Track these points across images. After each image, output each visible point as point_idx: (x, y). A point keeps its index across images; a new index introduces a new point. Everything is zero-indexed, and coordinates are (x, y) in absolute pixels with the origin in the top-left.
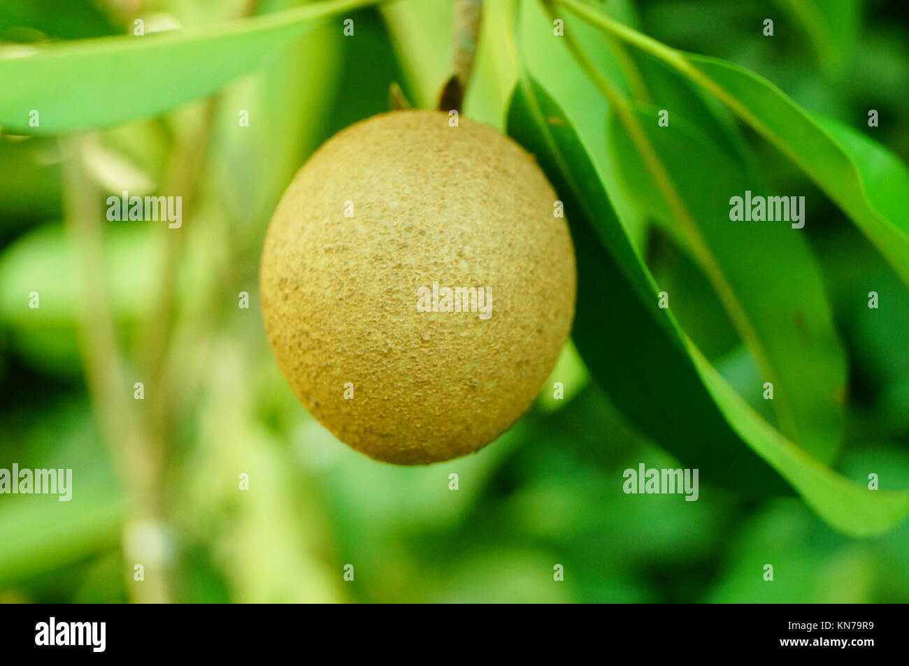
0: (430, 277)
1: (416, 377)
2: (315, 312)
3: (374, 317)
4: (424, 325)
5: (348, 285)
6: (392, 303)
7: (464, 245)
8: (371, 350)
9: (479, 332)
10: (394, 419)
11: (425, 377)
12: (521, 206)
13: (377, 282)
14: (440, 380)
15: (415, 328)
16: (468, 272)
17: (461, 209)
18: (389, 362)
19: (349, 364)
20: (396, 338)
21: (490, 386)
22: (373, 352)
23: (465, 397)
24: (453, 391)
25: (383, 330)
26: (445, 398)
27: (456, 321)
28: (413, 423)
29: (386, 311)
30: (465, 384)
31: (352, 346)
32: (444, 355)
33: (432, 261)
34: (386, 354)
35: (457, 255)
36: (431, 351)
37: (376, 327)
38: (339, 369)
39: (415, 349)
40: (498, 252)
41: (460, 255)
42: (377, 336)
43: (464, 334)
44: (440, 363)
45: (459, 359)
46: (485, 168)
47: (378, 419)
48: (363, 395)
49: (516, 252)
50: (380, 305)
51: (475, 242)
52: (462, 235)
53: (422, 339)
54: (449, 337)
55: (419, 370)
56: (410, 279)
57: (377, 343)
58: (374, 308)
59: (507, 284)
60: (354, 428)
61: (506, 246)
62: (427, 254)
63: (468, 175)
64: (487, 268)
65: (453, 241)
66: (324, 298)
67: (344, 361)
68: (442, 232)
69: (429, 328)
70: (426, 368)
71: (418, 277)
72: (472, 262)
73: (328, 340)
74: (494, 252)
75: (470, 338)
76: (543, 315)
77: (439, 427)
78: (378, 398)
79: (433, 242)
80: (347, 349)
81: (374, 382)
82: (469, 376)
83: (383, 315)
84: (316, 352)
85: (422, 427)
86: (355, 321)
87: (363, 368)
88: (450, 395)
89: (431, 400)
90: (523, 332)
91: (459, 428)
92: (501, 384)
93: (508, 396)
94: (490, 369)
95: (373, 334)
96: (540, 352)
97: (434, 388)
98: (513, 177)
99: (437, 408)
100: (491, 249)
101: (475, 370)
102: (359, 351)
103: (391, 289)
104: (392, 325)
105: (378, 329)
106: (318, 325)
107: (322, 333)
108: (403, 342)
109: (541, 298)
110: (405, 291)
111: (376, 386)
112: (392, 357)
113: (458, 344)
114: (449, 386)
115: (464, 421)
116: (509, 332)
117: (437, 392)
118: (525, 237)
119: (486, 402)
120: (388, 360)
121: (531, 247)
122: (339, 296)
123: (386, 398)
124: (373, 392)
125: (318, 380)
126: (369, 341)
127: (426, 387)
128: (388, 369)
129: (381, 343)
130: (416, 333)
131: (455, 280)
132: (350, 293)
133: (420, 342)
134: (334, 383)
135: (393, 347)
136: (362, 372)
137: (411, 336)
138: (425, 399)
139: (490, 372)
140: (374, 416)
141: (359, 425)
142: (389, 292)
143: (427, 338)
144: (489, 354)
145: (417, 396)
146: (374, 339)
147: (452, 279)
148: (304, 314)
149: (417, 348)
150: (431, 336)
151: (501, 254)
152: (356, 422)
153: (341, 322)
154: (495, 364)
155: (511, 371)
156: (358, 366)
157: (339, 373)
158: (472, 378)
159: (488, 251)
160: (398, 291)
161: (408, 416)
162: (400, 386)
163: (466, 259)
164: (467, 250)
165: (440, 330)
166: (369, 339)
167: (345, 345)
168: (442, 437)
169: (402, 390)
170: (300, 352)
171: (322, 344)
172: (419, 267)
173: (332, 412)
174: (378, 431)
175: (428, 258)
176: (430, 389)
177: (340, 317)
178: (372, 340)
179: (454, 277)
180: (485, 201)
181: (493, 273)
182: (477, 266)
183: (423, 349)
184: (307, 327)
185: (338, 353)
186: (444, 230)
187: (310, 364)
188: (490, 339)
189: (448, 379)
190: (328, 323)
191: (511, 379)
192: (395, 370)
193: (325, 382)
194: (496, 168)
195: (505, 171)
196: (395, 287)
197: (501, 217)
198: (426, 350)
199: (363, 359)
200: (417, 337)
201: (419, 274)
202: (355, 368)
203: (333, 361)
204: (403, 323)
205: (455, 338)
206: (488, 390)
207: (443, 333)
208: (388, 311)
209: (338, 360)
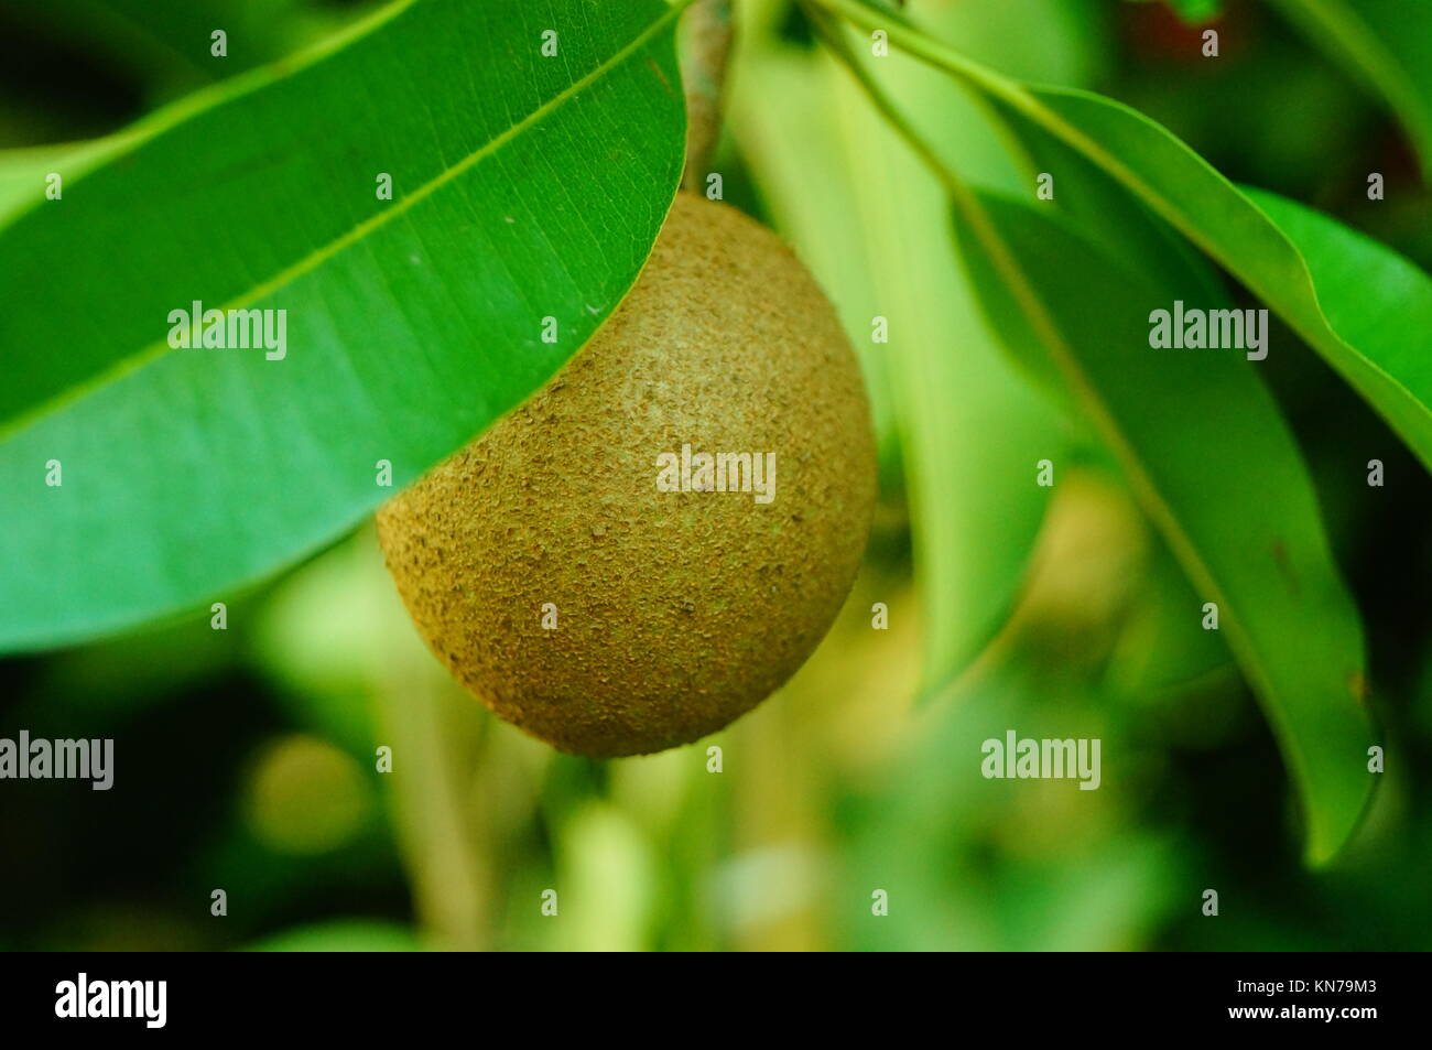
0: (601, 434)
1: (589, 598)
2: (432, 505)
3: (517, 504)
4: (596, 511)
5: (475, 457)
6: (543, 478)
7: (656, 380)
8: (516, 557)
9: (688, 519)
10: (566, 671)
11: (605, 597)
12: (757, 317)
13: (518, 447)
14: (629, 602)
15: (581, 517)
16: (663, 424)
17: (652, 325)
18: (545, 576)
19: (485, 583)
20: (552, 535)
21: (717, 609)
22: (519, 560)
23: (676, 630)
24: (653, 618)
25: (532, 523)
26: (642, 632)
27: (647, 504)
28: (595, 675)
29: (534, 492)
30: (673, 608)
31: (487, 555)
32: (631, 558)
33: (603, 408)
34: (539, 561)
35: (644, 397)
36: (610, 553)
37: (519, 520)
38: (472, 595)
39: (583, 551)
40: (715, 390)
41: (650, 396)
42: (524, 534)
43: (663, 523)
44: (626, 573)
45: (657, 565)
46: (698, 260)
47: (541, 673)
48: (513, 634)
49: (746, 389)
50: (524, 483)
51: (675, 374)
52: (652, 365)
53: (593, 535)
54: (637, 530)
55: (594, 585)
56: (570, 438)
57: (523, 545)
58: (516, 490)
59: (732, 441)
60: (511, 692)
61: (727, 379)
62: (596, 398)
63: (666, 273)
64: (696, 415)
65: (638, 374)
66: (442, 480)
67: (477, 579)
68: (619, 362)
69: (603, 516)
70: (603, 582)
71: (581, 435)
72: (669, 407)
73: (453, 547)
74: (707, 390)
75: (673, 531)
76: (800, 491)
77: (641, 682)
78: (535, 638)
79: (605, 378)
80: (481, 560)
81: (527, 611)
82: (676, 594)
83: (529, 500)
84: (439, 569)
85: (610, 682)
86: (488, 512)
87: (507, 589)
88: (650, 626)
89: (620, 635)
90: (765, 519)
91: (674, 682)
92: (733, 606)
93: (750, 628)
94: (713, 581)
95: (517, 532)
96: (801, 554)
97: (622, 616)
98: (746, 275)
99: (630, 649)
100: (702, 385)
101: (687, 584)
102: (498, 561)
103: (539, 457)
104: (544, 515)
105: (524, 522)
106: (437, 525)
107: (443, 536)
108: (563, 541)
109: (794, 464)
110: (562, 458)
111: (530, 618)
112: (548, 566)
113: (653, 541)
114: (645, 612)
115: (680, 670)
116: (739, 519)
117: (627, 621)
118: (764, 368)
119: (714, 636)
120: (543, 573)
121: (773, 382)
122: (464, 475)
123: (547, 636)
124: (527, 628)
125: (448, 617)
126: (510, 543)
127: (607, 614)
128: (544, 587)
129: (529, 545)
130: (584, 525)
131: (641, 437)
132: (479, 468)
133: (591, 541)
134: (470, 618)
135: (549, 550)
136: (506, 596)
137: (576, 530)
138: (608, 635)
139: (712, 585)
140: (535, 668)
141: (516, 685)
142: (537, 462)
143: (599, 532)
144: (708, 556)
145: (595, 629)
146: (518, 539)
147: (637, 436)
148: (417, 511)
149: (587, 549)
150: (607, 528)
151: (719, 393)
152: (511, 682)
153: (468, 517)
154: (721, 573)
155: (749, 584)
156: (499, 587)
157: (474, 601)
158: (682, 597)
159: (697, 388)
160: (551, 460)
161: (586, 664)
162: (567, 615)
163: (660, 404)
164: (662, 388)
165: (622, 519)
166: (512, 540)
167: (478, 554)
168: (647, 699)
169: (571, 621)
170: (418, 573)
171: (445, 555)
172: (584, 419)
173: (475, 669)
174: (546, 694)
175: (598, 404)
176: (616, 617)
177: (467, 509)
178: (515, 542)
179: (640, 431)
180: (691, 311)
181: (707, 424)
182: (678, 413)
183: (596, 552)
184: (422, 531)
185: (468, 567)
186: (622, 359)
187: (432, 590)
188: (706, 531)
189: (641, 600)
190: (450, 520)
191: (753, 599)
192: (555, 589)
193: (456, 619)
194: (716, 260)
195: (732, 265)
196: (546, 453)
197: (720, 335)
198: (601, 553)
199: (505, 574)
200: (585, 533)
201: (583, 430)
202: (496, 590)
203: (462, 581)
204: (562, 510)
205: (647, 531)
206: (714, 617)
207: (627, 523)
208: (537, 492)
209: (469, 579)
